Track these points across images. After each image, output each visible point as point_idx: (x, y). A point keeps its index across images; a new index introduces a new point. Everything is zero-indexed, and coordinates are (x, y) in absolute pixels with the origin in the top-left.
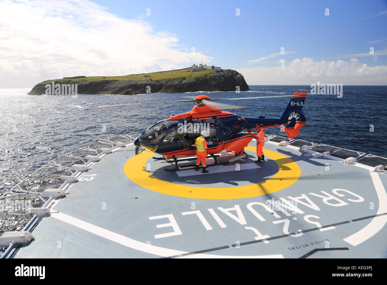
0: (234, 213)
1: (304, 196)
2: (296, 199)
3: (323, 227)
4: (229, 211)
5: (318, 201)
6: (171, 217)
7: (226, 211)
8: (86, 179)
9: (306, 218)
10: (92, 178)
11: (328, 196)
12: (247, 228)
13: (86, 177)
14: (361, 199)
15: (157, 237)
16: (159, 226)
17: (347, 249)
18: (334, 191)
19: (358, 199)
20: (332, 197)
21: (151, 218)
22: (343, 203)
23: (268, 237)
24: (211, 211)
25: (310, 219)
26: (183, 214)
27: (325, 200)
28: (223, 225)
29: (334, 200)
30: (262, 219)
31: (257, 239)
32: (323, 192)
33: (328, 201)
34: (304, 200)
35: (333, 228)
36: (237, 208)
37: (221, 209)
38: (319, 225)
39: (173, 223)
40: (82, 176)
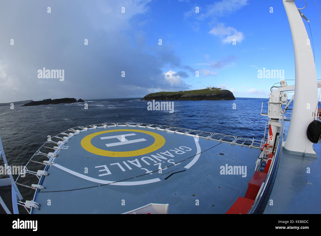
0: (136, 162)
1: (167, 152)
2: (164, 153)
3: (176, 164)
4: (133, 162)
5: (173, 153)
6: (105, 166)
7: (131, 162)
8: (65, 148)
9: (168, 161)
10: (67, 148)
11: (177, 150)
12: (142, 169)
13: (65, 147)
14: (191, 150)
15: (100, 175)
16: (100, 171)
17: (185, 170)
18: (180, 148)
19: (189, 149)
20: (179, 151)
21: (96, 167)
22: (184, 152)
23: (152, 171)
24: (124, 162)
25: (170, 161)
26: (111, 165)
27: (176, 152)
28: (130, 169)
29: (180, 151)
30: (149, 164)
31: (147, 173)
32: (175, 149)
33: (178, 152)
34: (167, 153)
35: (180, 163)
36: (137, 160)
37: (129, 161)
38: (174, 163)
39: (107, 169)
40: (62, 147)
